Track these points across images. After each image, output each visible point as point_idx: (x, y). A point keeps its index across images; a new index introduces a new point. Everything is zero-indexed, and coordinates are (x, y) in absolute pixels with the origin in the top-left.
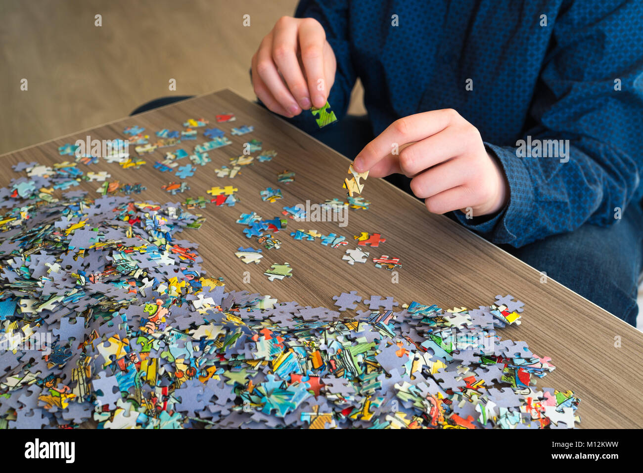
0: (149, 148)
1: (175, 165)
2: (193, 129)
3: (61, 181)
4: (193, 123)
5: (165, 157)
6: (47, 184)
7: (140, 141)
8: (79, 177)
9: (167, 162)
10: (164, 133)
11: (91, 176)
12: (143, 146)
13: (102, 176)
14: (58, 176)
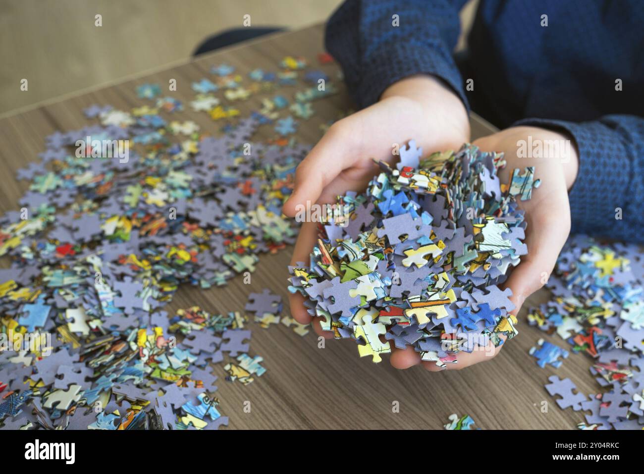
0: (242, 93)
1: (274, 116)
2: (291, 70)
3: (141, 132)
4: (291, 62)
5: (262, 106)
6: (125, 135)
7: (230, 83)
8: (162, 127)
9: (264, 112)
10: (257, 74)
11: (176, 127)
12: (234, 89)
13: (189, 128)
14: (137, 126)
